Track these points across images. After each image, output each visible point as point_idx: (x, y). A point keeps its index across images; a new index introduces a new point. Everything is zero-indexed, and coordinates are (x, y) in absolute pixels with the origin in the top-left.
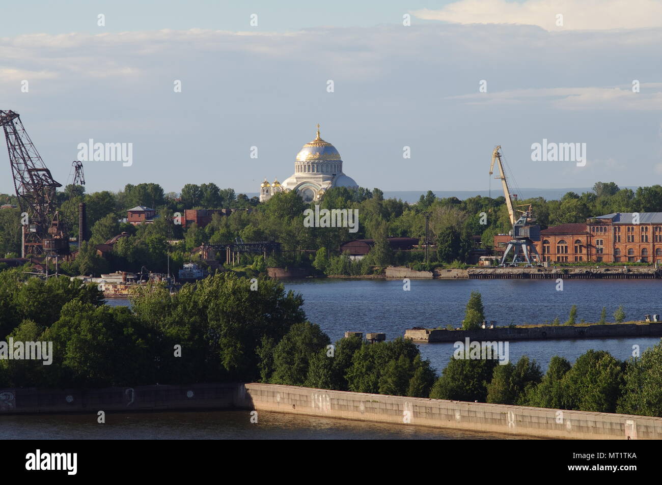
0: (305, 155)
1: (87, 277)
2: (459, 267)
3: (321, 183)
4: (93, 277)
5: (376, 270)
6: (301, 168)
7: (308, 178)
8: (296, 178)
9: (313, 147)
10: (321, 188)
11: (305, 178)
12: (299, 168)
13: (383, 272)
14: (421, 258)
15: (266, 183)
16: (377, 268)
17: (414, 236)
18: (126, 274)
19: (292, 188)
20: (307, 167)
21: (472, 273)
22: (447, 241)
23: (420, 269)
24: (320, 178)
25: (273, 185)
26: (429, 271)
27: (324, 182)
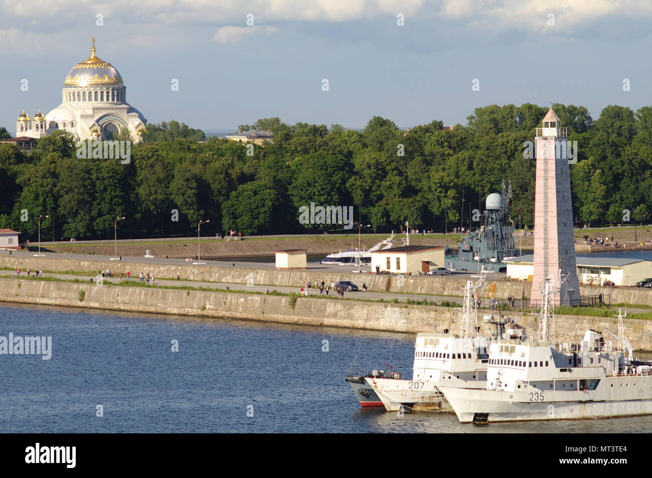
7: (109, 109)
8: (93, 109)
11: (105, 109)
24: (124, 109)
27: (128, 114)
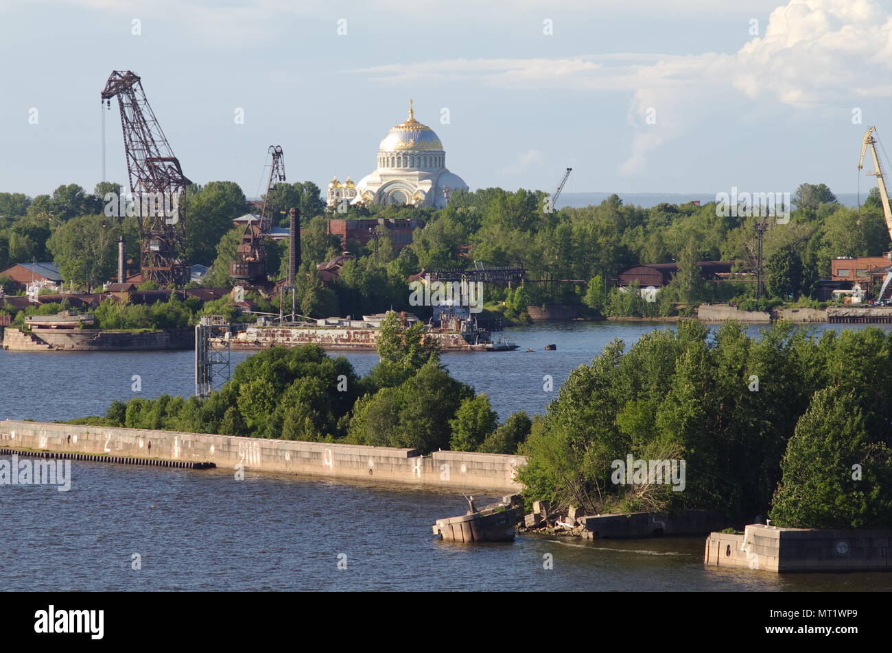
0: (393, 142)
1: (343, 319)
2: (811, 305)
3: (417, 183)
4: (352, 319)
5: (682, 310)
6: (388, 161)
7: (398, 175)
8: (381, 176)
9: (405, 131)
10: (417, 189)
11: (394, 175)
12: (384, 161)
13: (693, 313)
14: (741, 291)
15: (336, 182)
16: (682, 306)
17: (724, 259)
18: (406, 316)
19: (375, 189)
20: (396, 160)
21: (834, 315)
22: (782, 268)
23: (751, 308)
24: (415, 175)
25: (345, 185)
26: (764, 311)
27: (421, 182)
